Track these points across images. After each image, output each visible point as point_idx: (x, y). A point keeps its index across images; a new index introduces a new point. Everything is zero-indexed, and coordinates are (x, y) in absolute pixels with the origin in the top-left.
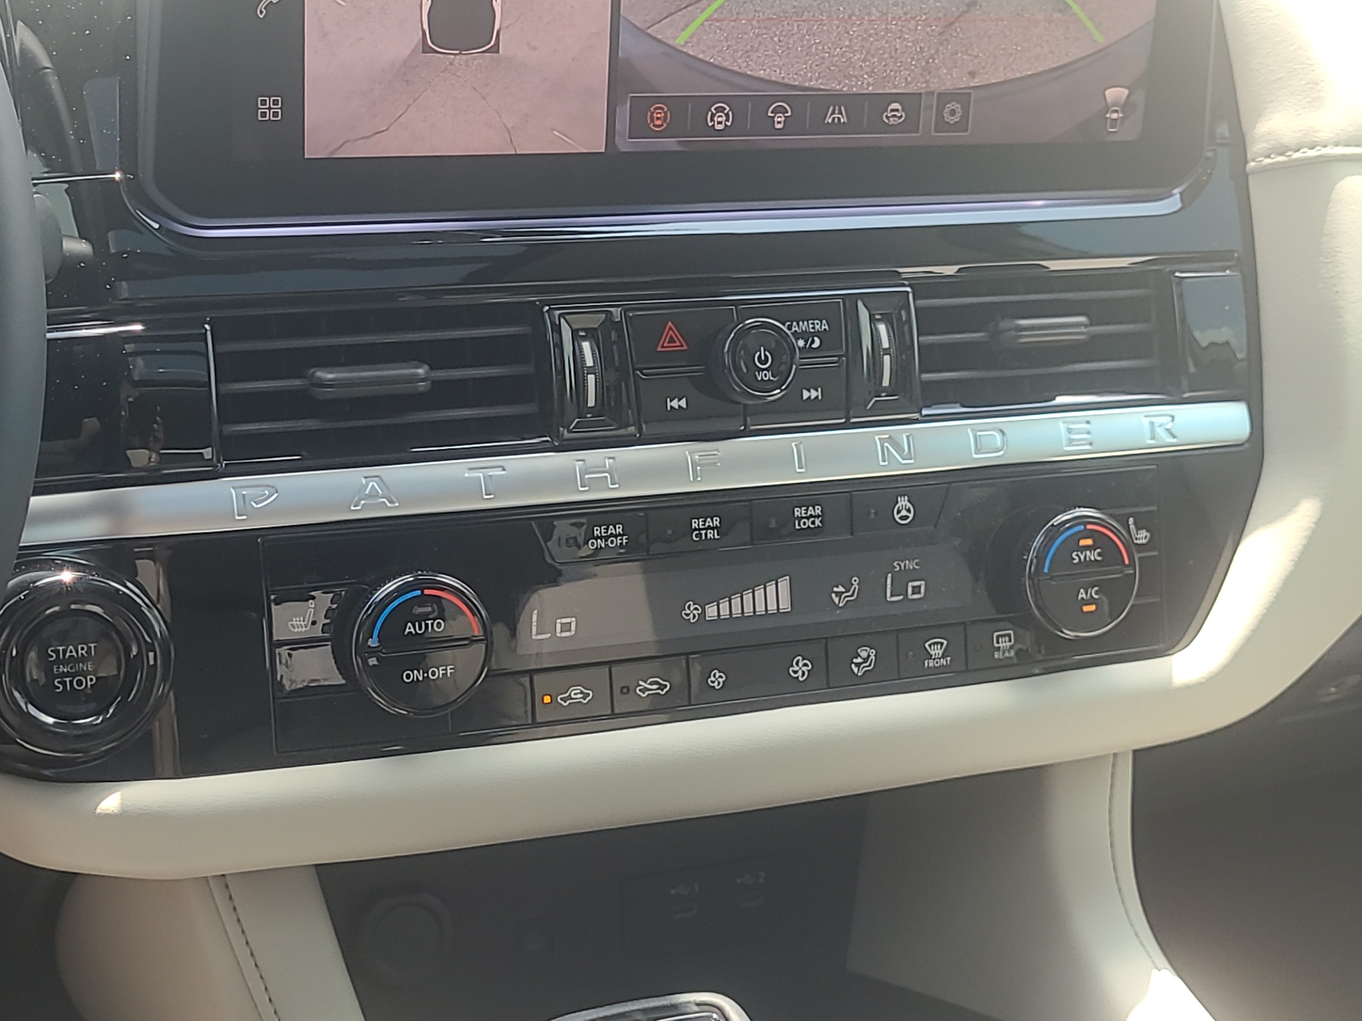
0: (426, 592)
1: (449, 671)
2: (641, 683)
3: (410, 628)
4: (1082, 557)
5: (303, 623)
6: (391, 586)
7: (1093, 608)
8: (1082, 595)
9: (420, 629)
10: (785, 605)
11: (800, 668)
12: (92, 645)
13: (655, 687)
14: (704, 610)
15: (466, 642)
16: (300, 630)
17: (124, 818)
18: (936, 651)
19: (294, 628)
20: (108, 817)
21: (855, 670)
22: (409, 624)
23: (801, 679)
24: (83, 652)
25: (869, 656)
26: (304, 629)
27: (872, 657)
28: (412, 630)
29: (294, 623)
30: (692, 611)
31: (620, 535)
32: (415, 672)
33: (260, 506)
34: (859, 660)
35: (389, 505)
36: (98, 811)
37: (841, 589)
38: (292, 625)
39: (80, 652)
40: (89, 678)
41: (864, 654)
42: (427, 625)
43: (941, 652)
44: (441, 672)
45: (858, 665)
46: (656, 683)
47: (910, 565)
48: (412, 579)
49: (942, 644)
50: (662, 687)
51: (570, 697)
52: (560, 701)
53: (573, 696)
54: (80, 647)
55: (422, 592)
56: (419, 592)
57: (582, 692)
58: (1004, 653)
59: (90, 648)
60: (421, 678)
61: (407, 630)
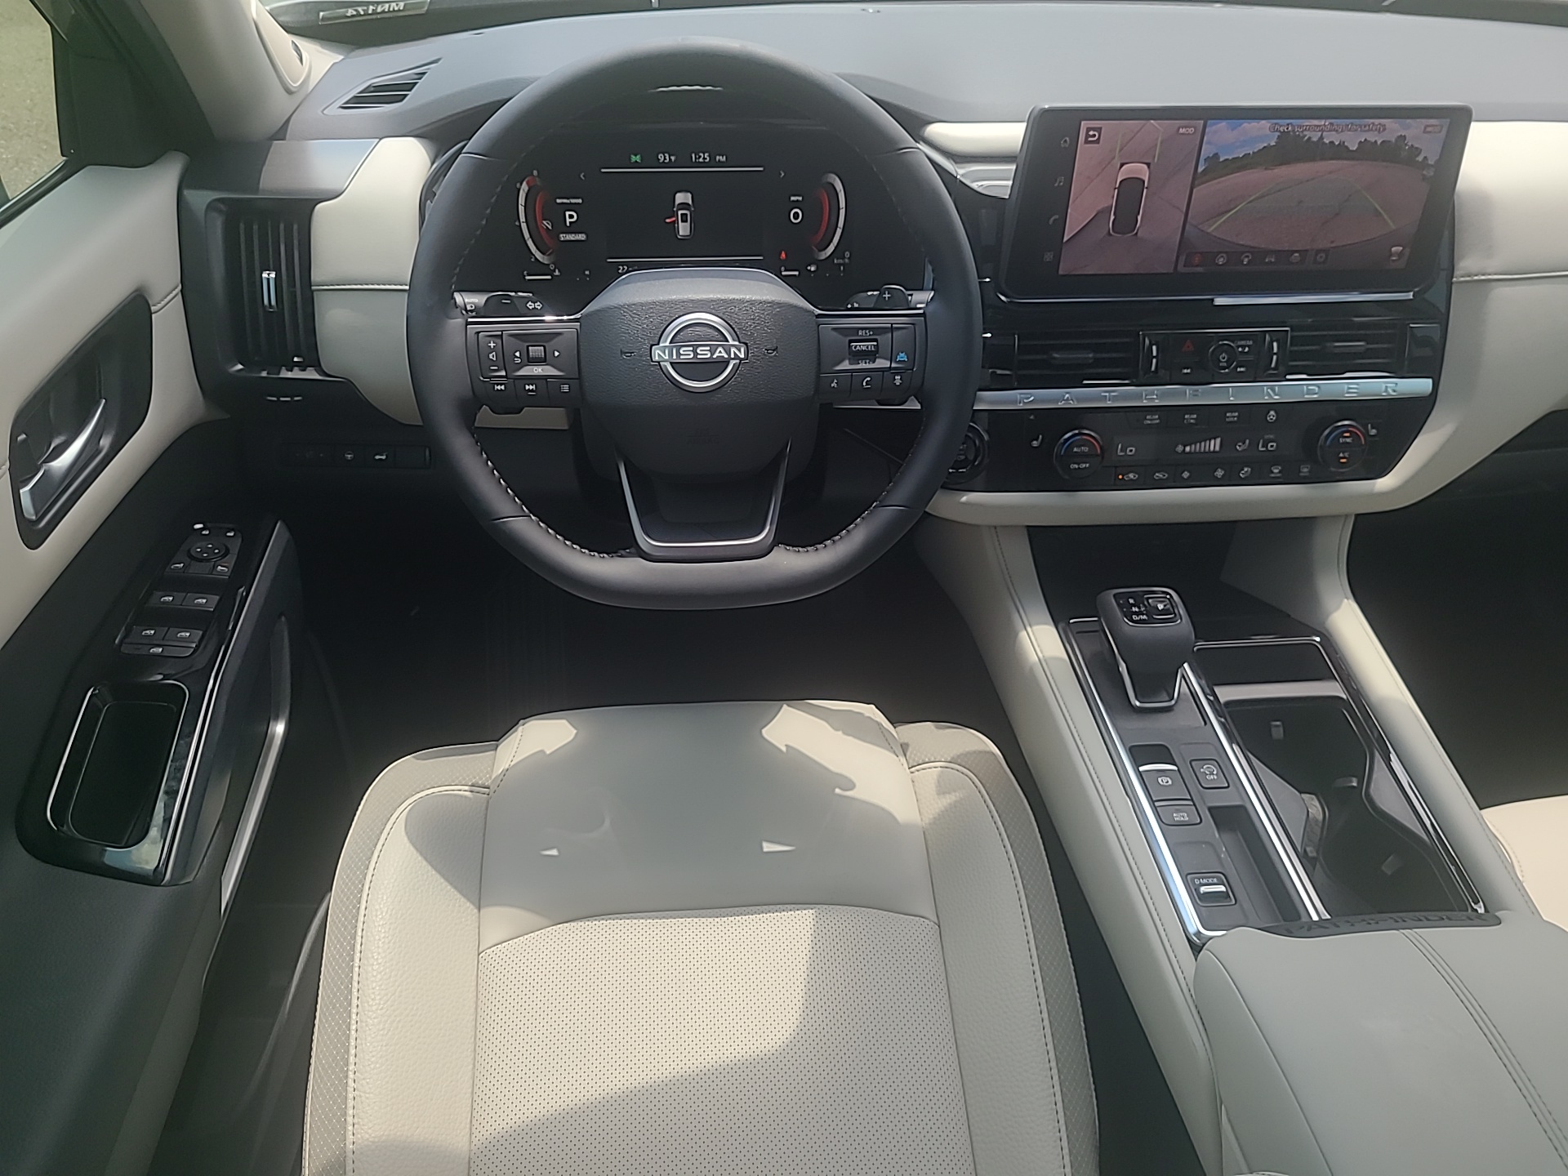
1: (1087, 466)
2: (1155, 474)
4: (1344, 440)
6: (1070, 434)
8: (1341, 455)
10: (1217, 448)
11: (1219, 473)
13: (1161, 476)
14: (1185, 448)
17: (968, 503)
18: (1276, 471)
21: (1241, 475)
23: (1219, 478)
27: (1249, 472)
30: (1180, 448)
32: (1075, 465)
33: (1027, 401)
34: (1243, 472)
35: (1072, 403)
37: (1241, 444)
41: (1246, 470)
43: (1278, 471)
44: (1084, 466)
46: (1162, 474)
47: (1271, 437)
48: (1078, 432)
49: (1279, 468)
50: (1163, 476)
51: (1129, 476)
52: (1125, 478)
53: (1131, 476)
56: (1079, 437)
57: (1134, 475)
58: (1305, 473)
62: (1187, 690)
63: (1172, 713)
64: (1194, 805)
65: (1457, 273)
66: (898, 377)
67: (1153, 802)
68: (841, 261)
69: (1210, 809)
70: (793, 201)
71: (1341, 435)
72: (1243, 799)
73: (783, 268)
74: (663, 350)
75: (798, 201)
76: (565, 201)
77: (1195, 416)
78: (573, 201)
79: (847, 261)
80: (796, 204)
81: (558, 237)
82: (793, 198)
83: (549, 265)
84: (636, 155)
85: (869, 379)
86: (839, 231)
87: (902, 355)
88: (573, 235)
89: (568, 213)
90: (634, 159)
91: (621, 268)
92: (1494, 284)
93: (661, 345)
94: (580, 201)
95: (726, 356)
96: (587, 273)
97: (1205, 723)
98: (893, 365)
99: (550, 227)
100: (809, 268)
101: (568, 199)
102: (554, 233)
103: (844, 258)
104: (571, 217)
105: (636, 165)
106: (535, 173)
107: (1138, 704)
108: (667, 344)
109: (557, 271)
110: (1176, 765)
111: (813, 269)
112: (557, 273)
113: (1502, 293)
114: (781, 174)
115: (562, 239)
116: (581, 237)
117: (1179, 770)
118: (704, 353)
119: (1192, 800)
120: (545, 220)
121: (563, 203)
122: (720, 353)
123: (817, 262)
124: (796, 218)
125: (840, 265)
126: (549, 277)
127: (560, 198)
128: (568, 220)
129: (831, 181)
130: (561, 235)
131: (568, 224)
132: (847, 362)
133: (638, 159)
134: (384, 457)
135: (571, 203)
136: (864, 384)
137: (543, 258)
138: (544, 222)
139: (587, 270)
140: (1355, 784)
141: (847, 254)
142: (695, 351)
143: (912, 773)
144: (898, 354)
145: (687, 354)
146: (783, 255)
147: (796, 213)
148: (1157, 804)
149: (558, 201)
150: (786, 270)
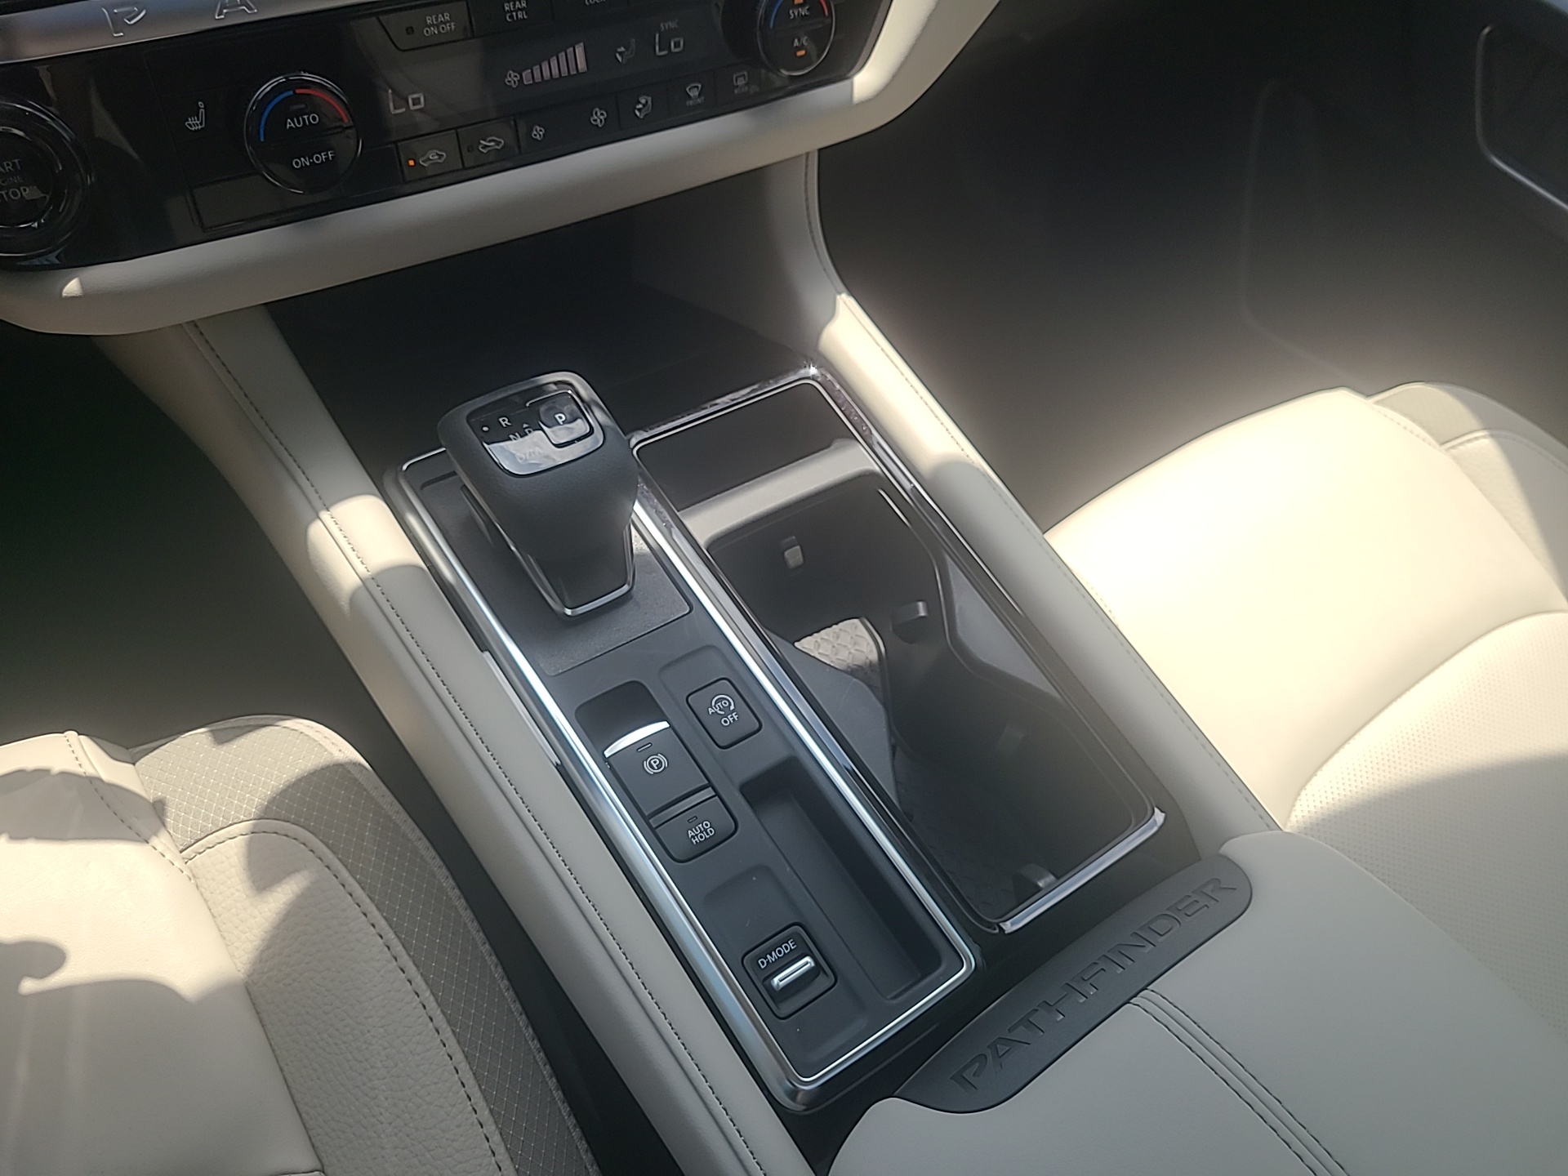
0: (298, 91)
1: (330, 155)
2: (482, 142)
3: (290, 124)
4: (796, 14)
5: (198, 122)
6: (267, 87)
7: (803, 52)
8: (796, 43)
9: (299, 123)
10: (582, 66)
11: (599, 117)
12: (16, 161)
13: (492, 144)
14: (521, 77)
15: (340, 130)
16: (197, 128)
17: (87, 298)
18: (694, 93)
19: (191, 126)
20: (72, 298)
21: (637, 113)
22: (289, 120)
23: (600, 126)
24: (10, 167)
25: (647, 102)
26: (200, 127)
27: (650, 103)
28: (292, 125)
29: (191, 122)
30: (512, 78)
31: (448, 22)
32: (302, 159)
33: (133, 22)
34: (640, 106)
35: (249, 12)
36: (64, 294)
37: (622, 49)
38: (189, 125)
39: (7, 168)
40: (22, 188)
41: (643, 101)
42: (304, 120)
43: (697, 93)
44: (324, 157)
45: (639, 110)
46: (493, 141)
47: (672, 25)
48: (284, 80)
49: (697, 87)
50: (498, 143)
51: (429, 159)
52: (422, 163)
53: (431, 158)
54: (5, 163)
55: (294, 92)
56: (291, 93)
57: (438, 154)
58: (741, 89)
59: (14, 164)
60: (308, 164)
61: (288, 126)
62: (645, 547)
63: (629, 606)
64: (717, 794)
67: (646, 819)
69: (743, 789)
72: (790, 746)
77: (525, 17)
97: (691, 607)
107: (569, 612)
110: (665, 719)
117: (671, 727)
119: (710, 785)
148: (653, 820)
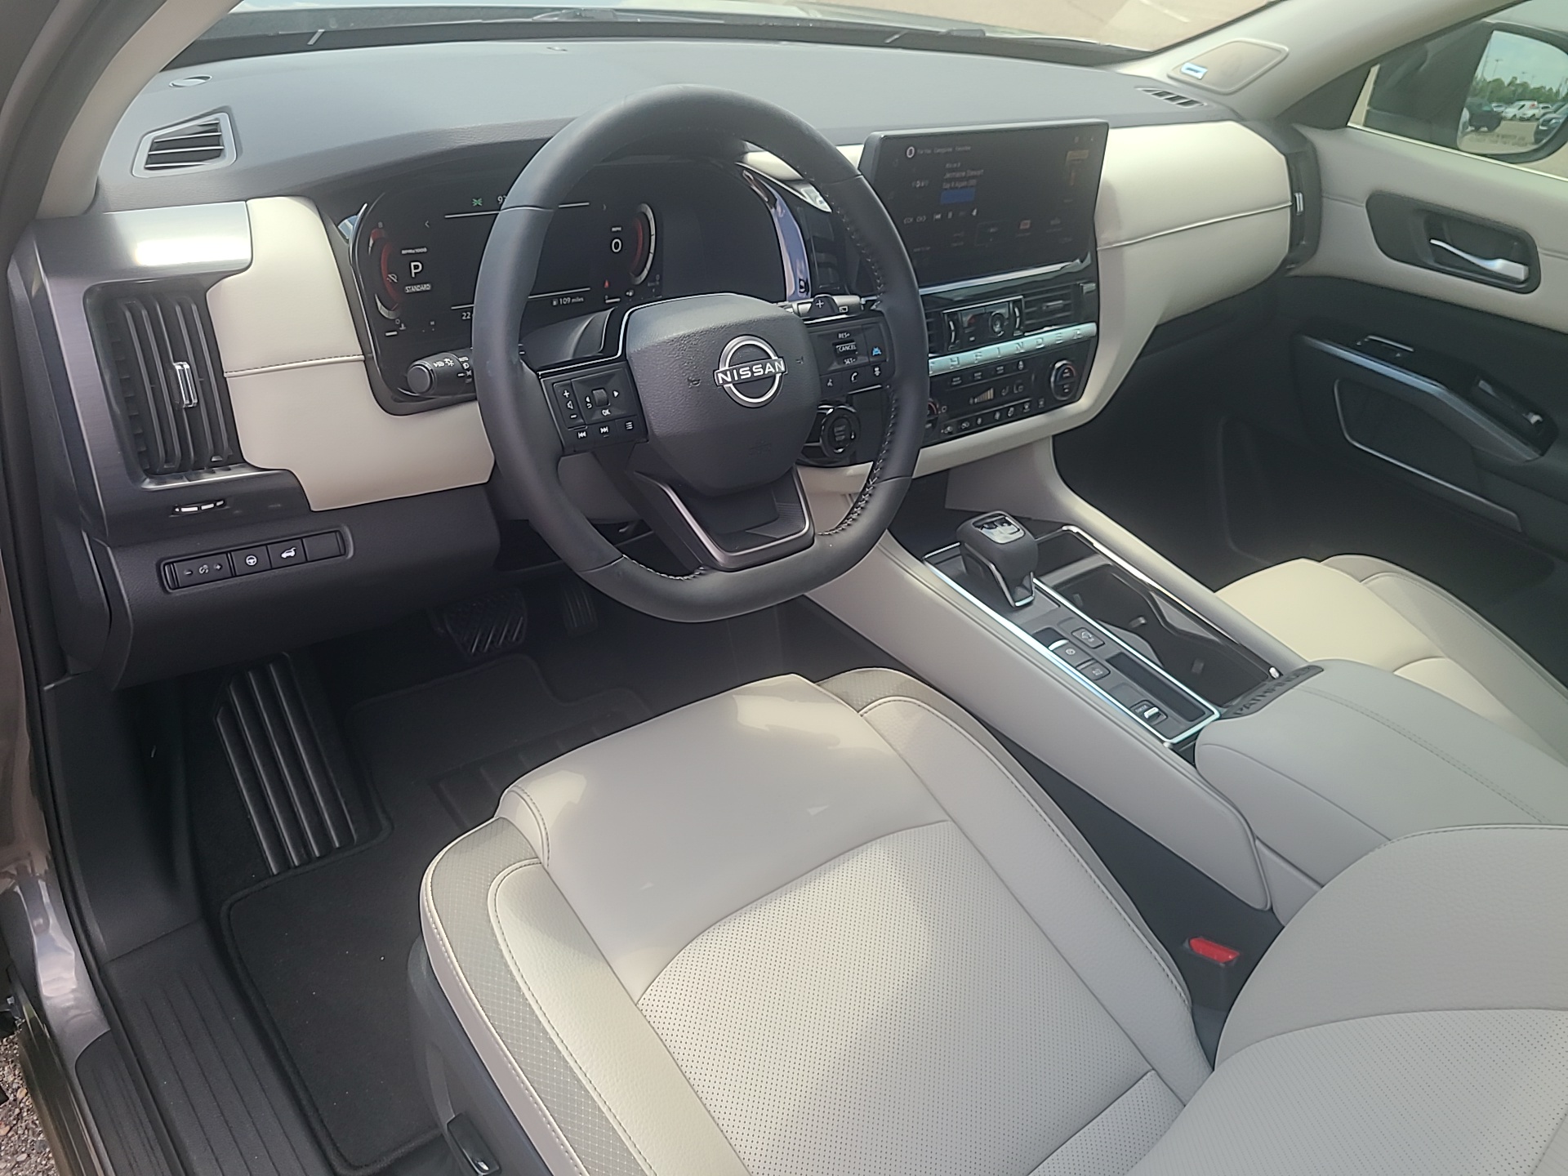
10: (992, 396)
63: (1034, 605)
64: (1098, 662)
65: (1099, 244)
66: (877, 369)
67: (1077, 668)
68: (653, 284)
69: (1107, 661)
70: (615, 232)
71: (1063, 373)
72: (1119, 649)
73: (607, 297)
74: (724, 372)
75: (618, 231)
76: (410, 251)
77: (980, 374)
78: (418, 251)
79: (658, 283)
80: (617, 235)
81: (404, 290)
82: (614, 229)
83: (394, 320)
84: (477, 199)
85: (855, 374)
86: (651, 256)
87: (876, 350)
88: (419, 286)
89: (413, 264)
90: (476, 202)
91: (465, 314)
92: (1127, 247)
93: (721, 369)
94: (425, 250)
95: (774, 371)
96: (432, 323)
97: (1059, 606)
98: (871, 360)
99: (395, 281)
100: (627, 293)
101: (413, 249)
102: (399, 287)
103: (654, 281)
104: (416, 267)
105: (478, 209)
106: (380, 224)
107: (1016, 604)
108: (727, 367)
109: (403, 325)
110: (1065, 639)
111: (631, 294)
112: (403, 328)
113: (1129, 252)
114: (603, 207)
115: (408, 291)
116: (427, 287)
117: (1070, 641)
118: (758, 370)
119: (1093, 659)
120: (390, 274)
121: (408, 254)
122: (769, 369)
123: (635, 288)
124: (616, 248)
125: (652, 287)
126: (395, 333)
127: (404, 249)
128: (413, 271)
129: (643, 210)
130: (407, 288)
131: (413, 275)
132: (835, 363)
133: (479, 202)
134: (292, 554)
135: (416, 253)
136: (853, 379)
137: (389, 315)
138: (390, 276)
139: (432, 321)
140: (1143, 621)
141: (658, 277)
142: (751, 370)
143: (862, 716)
144: (873, 350)
145: (745, 373)
146: (607, 284)
147: (617, 243)
148: (1079, 668)
149: (404, 252)
150: (609, 299)
